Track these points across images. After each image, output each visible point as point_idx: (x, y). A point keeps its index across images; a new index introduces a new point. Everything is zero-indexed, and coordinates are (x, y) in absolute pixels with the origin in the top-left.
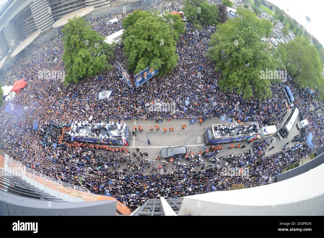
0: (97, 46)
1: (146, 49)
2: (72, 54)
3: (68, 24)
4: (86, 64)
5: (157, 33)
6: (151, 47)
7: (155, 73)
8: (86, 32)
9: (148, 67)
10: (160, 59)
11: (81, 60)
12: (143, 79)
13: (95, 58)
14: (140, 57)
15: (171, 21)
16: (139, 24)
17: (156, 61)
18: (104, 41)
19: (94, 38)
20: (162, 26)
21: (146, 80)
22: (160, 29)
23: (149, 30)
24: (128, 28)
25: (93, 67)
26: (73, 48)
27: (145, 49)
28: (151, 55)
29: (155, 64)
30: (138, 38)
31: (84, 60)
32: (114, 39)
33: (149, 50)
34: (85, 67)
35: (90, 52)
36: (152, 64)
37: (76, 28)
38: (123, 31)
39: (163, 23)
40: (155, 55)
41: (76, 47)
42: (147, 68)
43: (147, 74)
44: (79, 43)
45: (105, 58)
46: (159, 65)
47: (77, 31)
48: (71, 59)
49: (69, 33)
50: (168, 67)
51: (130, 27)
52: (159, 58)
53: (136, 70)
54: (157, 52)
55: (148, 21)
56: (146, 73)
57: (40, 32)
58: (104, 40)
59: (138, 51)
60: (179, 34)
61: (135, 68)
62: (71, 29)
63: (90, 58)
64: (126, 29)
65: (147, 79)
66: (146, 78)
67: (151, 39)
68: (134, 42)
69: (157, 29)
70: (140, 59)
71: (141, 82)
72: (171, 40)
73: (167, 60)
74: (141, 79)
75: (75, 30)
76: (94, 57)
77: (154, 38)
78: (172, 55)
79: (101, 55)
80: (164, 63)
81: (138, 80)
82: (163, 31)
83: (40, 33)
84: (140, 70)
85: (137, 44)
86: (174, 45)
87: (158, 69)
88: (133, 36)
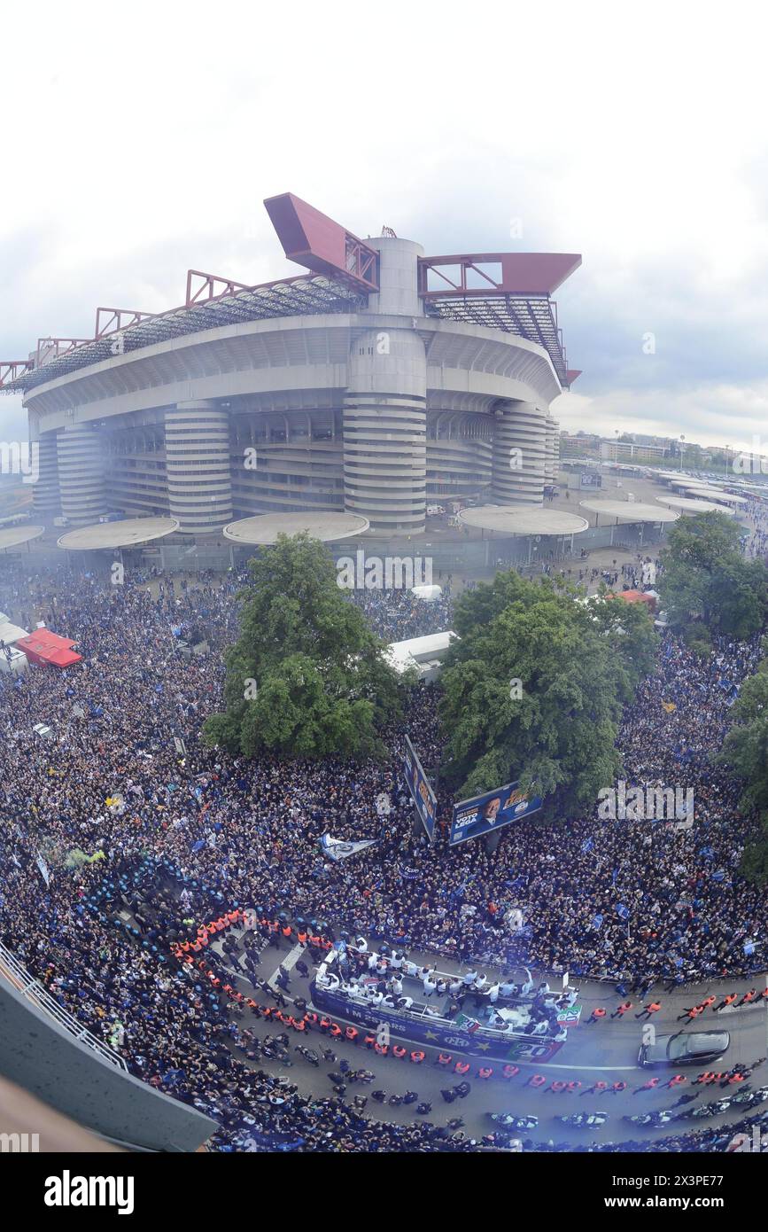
0: (353, 665)
1: (516, 721)
2: (262, 655)
3: (274, 547)
4: (299, 711)
5: (563, 668)
6: (534, 714)
7: (528, 810)
8: (326, 604)
9: (507, 783)
10: (558, 762)
11: (287, 690)
12: (482, 822)
13: (336, 704)
14: (490, 742)
15: (616, 628)
16: (510, 625)
17: (540, 766)
18: (379, 655)
19: (350, 632)
20: (584, 644)
21: (491, 826)
22: (573, 655)
23: (538, 653)
24: (471, 632)
25: (317, 729)
26: (270, 639)
27: (513, 719)
28: (530, 744)
29: (535, 778)
30: (497, 676)
31: (296, 692)
32: (415, 657)
33: (527, 723)
34: (293, 719)
35: (324, 674)
36: (526, 775)
37: (298, 575)
38: (452, 639)
39: (590, 632)
40: (543, 747)
41: (282, 640)
42: (506, 788)
43: (498, 807)
44: (296, 629)
45: (370, 715)
46: (547, 784)
47: (299, 586)
48: (256, 671)
49: (271, 581)
50: (580, 795)
51: (477, 628)
52: (554, 758)
53: (466, 784)
54: (550, 736)
55: (541, 619)
56: (496, 803)
57: (177, 528)
58: (382, 652)
59: (485, 722)
60: (636, 677)
61: (464, 779)
62: (279, 571)
63: (322, 695)
64: (462, 633)
65: (495, 825)
66: (491, 820)
67: (540, 685)
68: (480, 686)
69: (564, 651)
70: (488, 750)
71: (470, 830)
72: (608, 699)
73: (581, 768)
74: (474, 820)
75: (292, 579)
76: (332, 697)
77: (551, 683)
78: (601, 754)
79: (358, 699)
80: (568, 780)
81: (464, 821)
82: (585, 663)
83: (175, 532)
84: (478, 789)
85: (487, 694)
86: (614, 719)
87: (543, 795)
88: (479, 663)
